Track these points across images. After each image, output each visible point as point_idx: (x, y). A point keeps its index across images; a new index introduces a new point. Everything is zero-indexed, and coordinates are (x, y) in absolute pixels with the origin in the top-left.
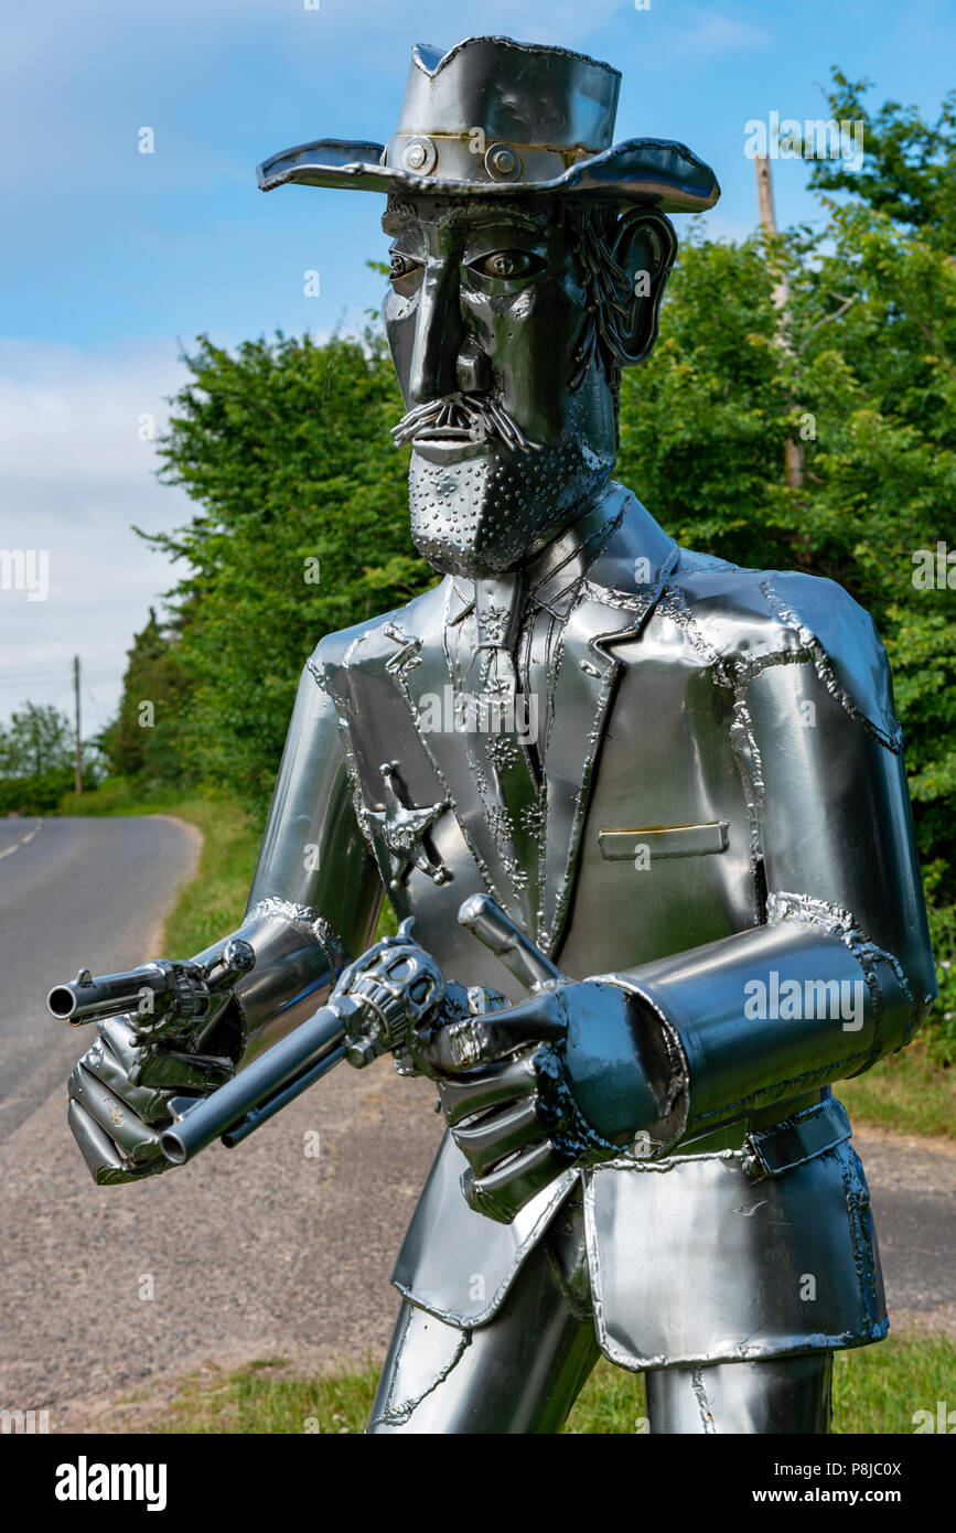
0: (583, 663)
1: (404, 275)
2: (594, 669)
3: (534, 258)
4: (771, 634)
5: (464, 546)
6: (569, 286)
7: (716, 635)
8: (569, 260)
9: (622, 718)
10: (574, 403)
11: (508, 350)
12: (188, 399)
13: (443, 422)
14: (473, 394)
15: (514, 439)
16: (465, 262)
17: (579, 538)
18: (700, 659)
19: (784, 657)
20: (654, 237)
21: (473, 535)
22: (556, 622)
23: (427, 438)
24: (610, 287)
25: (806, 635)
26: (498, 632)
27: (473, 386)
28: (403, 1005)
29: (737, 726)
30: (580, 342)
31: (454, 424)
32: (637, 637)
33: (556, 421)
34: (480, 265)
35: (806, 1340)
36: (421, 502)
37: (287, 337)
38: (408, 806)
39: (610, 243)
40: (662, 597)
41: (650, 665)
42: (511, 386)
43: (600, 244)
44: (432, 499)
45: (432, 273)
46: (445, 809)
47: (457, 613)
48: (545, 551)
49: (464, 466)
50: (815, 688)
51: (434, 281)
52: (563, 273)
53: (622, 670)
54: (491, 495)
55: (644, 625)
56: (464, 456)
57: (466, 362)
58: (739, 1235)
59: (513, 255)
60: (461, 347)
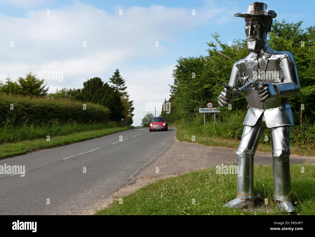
0: (265, 60)
1: (247, 25)
2: (266, 60)
3: (260, 22)
4: (283, 56)
5: (254, 49)
6: (264, 25)
7: (278, 56)
8: (263, 22)
9: (269, 65)
10: (264, 35)
11: (258, 31)
12: (177, 66)
13: (251, 38)
14: (255, 35)
15: (258, 39)
16: (254, 23)
17: (263, 49)
18: (276, 59)
19: (285, 58)
20: (271, 20)
21: (254, 48)
22: (261, 57)
23: (249, 39)
24: (267, 24)
25: (287, 56)
26: (256, 58)
27: (254, 34)
28: (255, 82)
29: (280, 65)
30: (264, 30)
31: (253, 38)
32: (270, 57)
33: (262, 37)
34: (255, 23)
35: (287, 125)
36: (249, 45)
37: (190, 57)
38: (245, 77)
39: (267, 21)
40: (272, 54)
41: (271, 60)
42: (258, 34)
43: (266, 21)
44: (250, 45)
45: (250, 24)
46: (250, 76)
47: (251, 57)
48: (260, 50)
49: (253, 42)
50: (288, 60)
51: (251, 24)
52: (263, 23)
53: (269, 60)
54: (256, 44)
55: (271, 56)
56: (253, 41)
57: (254, 32)
58: (280, 115)
59: (258, 22)
60: (253, 31)
